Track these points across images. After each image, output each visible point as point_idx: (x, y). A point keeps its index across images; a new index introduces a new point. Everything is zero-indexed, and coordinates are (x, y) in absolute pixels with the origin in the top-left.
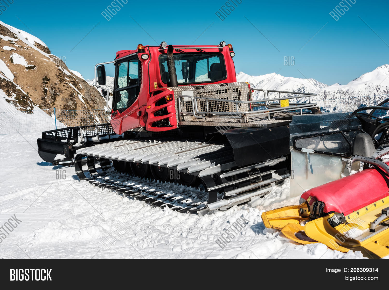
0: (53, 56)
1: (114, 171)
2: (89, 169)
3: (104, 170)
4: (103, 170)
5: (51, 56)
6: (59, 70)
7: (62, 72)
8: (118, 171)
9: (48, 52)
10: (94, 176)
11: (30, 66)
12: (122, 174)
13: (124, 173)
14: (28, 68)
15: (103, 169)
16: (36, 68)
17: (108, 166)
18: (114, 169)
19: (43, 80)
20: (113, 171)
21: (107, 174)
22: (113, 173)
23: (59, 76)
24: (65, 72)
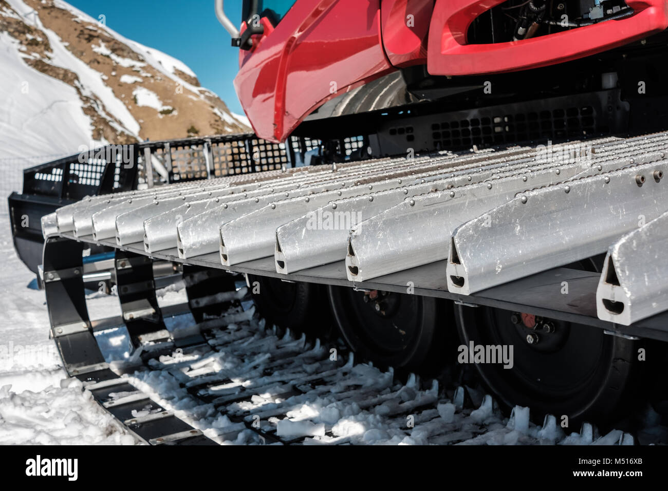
0: (205, 91)
1: (253, 324)
2: (124, 310)
3: (205, 316)
4: (198, 319)
5: (201, 92)
6: (215, 114)
7: (220, 118)
8: (268, 326)
9: (197, 84)
10: (144, 352)
11: (166, 108)
12: (290, 343)
13: (297, 337)
14: (163, 112)
15: (198, 314)
16: (175, 113)
17: (222, 297)
18: (253, 310)
19: (189, 131)
20: (247, 323)
21: (214, 337)
22: (244, 333)
23: (214, 124)
24: (226, 117)
